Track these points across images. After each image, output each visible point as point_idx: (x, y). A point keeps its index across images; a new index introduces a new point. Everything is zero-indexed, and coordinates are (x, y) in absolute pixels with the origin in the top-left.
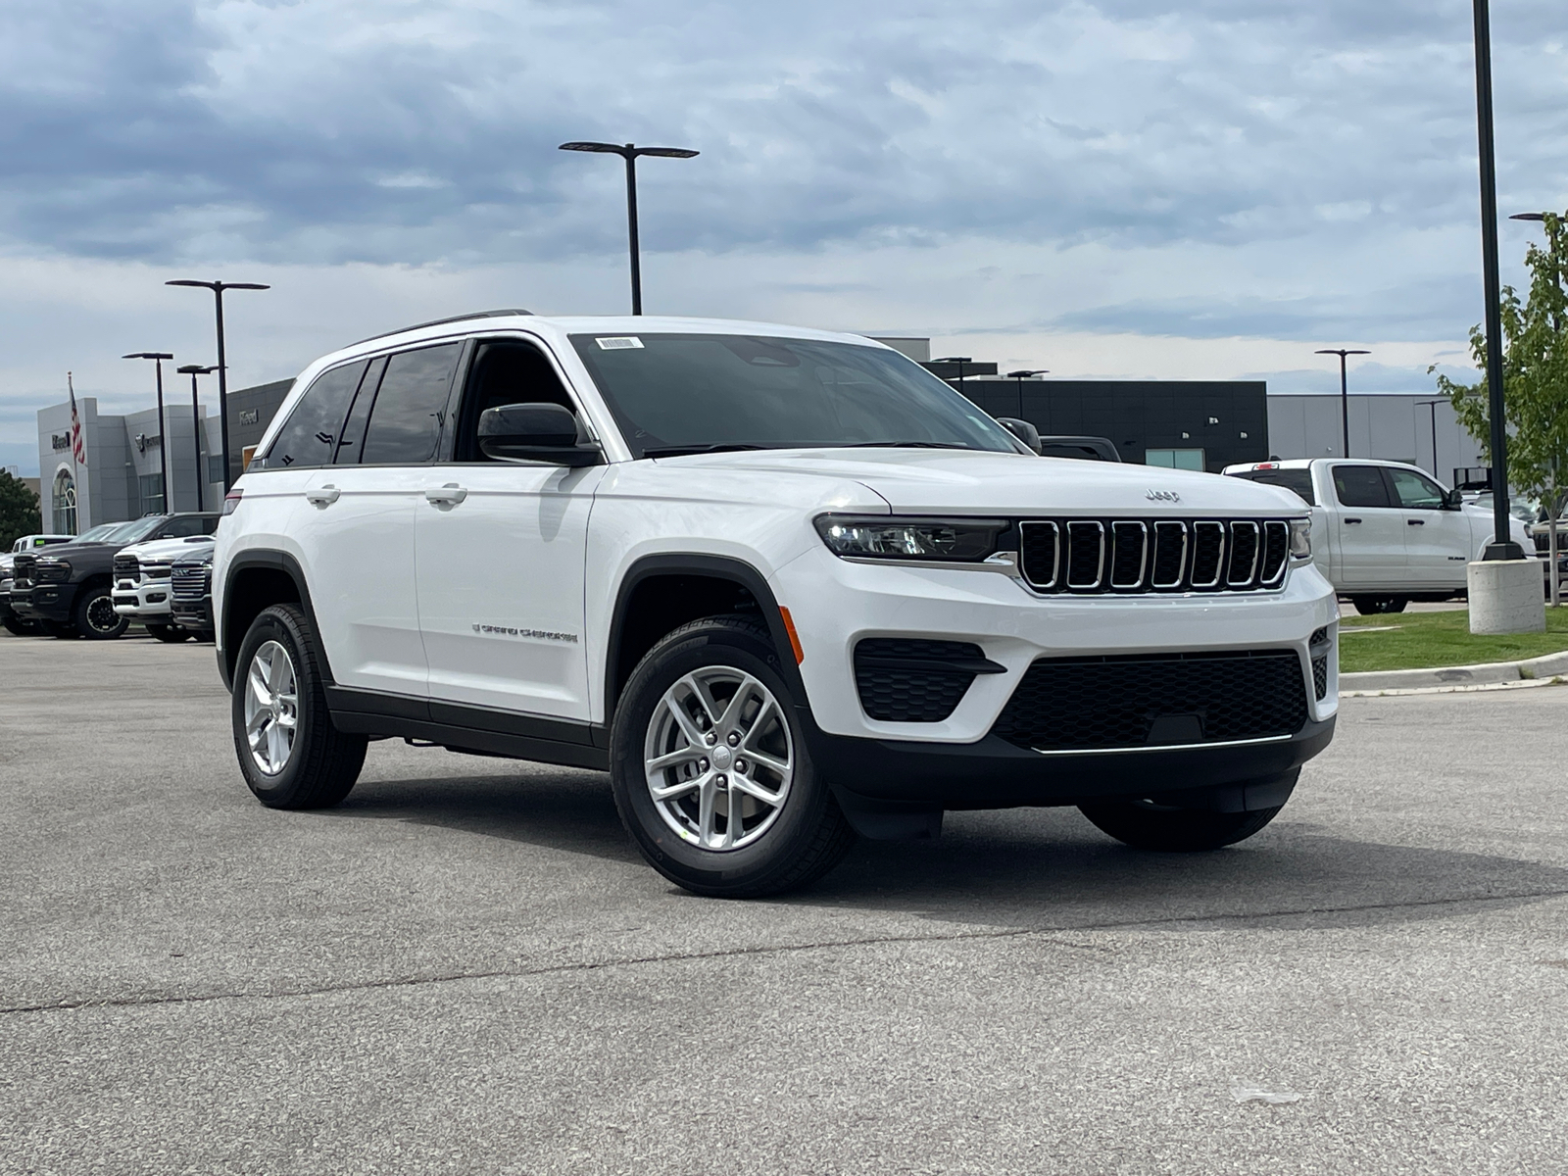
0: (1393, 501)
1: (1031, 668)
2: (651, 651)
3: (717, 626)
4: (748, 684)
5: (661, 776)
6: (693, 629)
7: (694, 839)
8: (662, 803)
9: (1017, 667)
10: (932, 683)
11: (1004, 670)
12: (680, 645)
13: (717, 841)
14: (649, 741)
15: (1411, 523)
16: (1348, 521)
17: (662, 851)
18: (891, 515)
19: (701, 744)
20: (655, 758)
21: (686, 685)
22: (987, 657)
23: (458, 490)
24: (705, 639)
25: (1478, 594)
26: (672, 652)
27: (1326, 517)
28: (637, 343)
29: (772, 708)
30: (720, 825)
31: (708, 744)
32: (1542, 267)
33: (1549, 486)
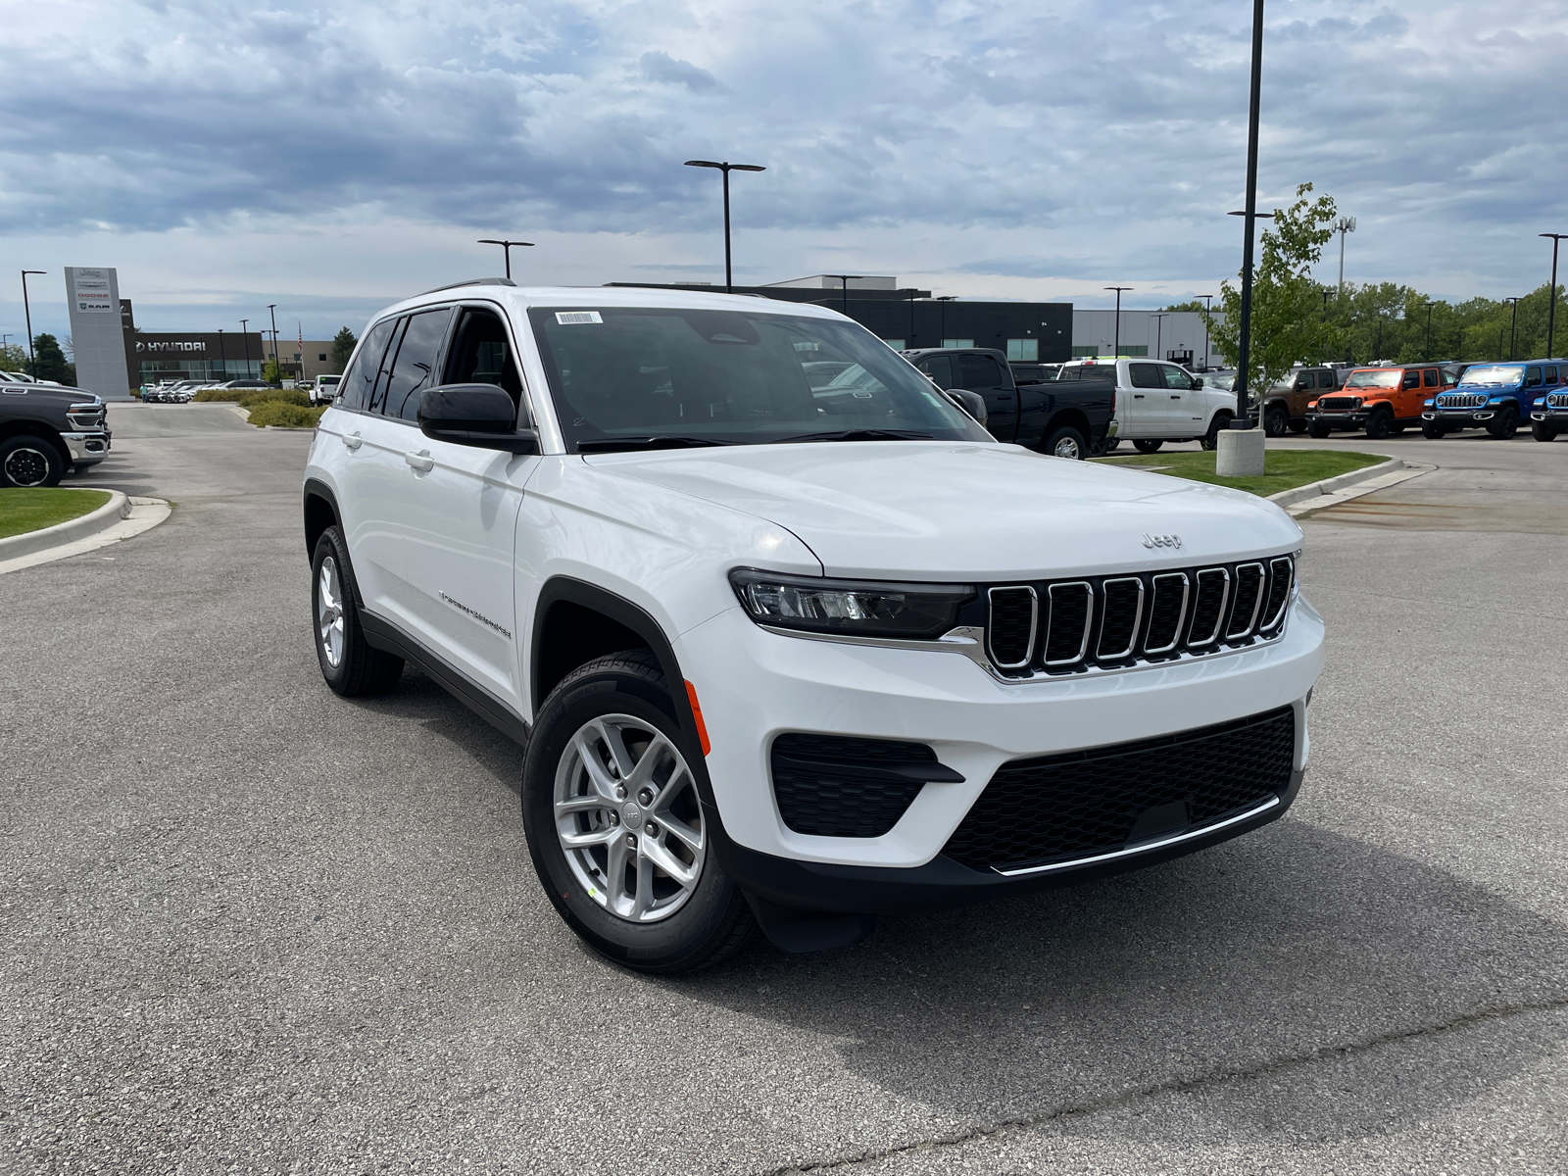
0: (1164, 384)
1: (996, 775)
2: (560, 685)
3: (627, 670)
4: (659, 743)
5: (571, 821)
6: (602, 669)
7: (601, 899)
8: (571, 852)
9: (978, 776)
10: (868, 792)
11: (961, 780)
12: (588, 686)
13: (625, 907)
14: (559, 782)
15: (1173, 397)
16: (1136, 397)
17: (569, 909)
18: (823, 577)
19: (611, 796)
20: (566, 801)
21: (595, 729)
22: (939, 761)
23: (429, 459)
24: (613, 684)
25: (1223, 451)
26: (581, 692)
27: (1123, 393)
28: (596, 318)
29: (684, 775)
30: (629, 887)
31: (619, 796)
32: (1270, 244)
33: (1262, 379)
